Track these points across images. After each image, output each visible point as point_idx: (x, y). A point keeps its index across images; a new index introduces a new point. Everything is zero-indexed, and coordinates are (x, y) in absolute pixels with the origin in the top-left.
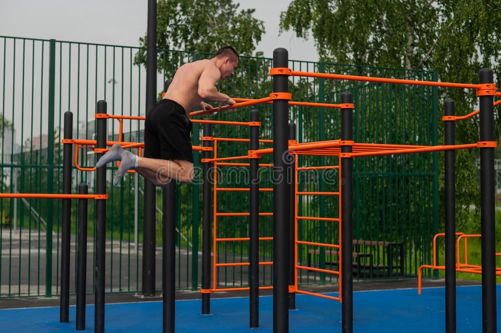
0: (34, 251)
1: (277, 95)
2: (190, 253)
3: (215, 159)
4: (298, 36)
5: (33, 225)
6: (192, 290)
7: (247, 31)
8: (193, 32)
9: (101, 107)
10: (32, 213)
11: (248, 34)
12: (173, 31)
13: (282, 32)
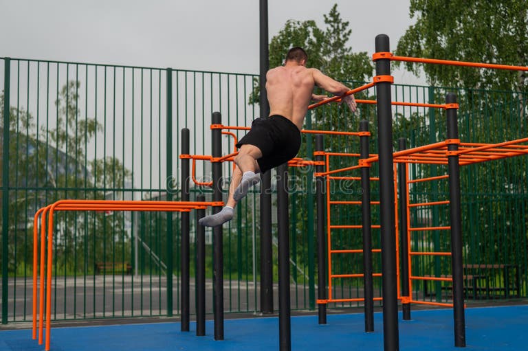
0: (155, 289)
1: (379, 78)
2: (307, 287)
3: (328, 172)
4: (409, 70)
5: (153, 271)
6: (310, 310)
7: (359, 67)
9: (217, 118)
10: (152, 257)
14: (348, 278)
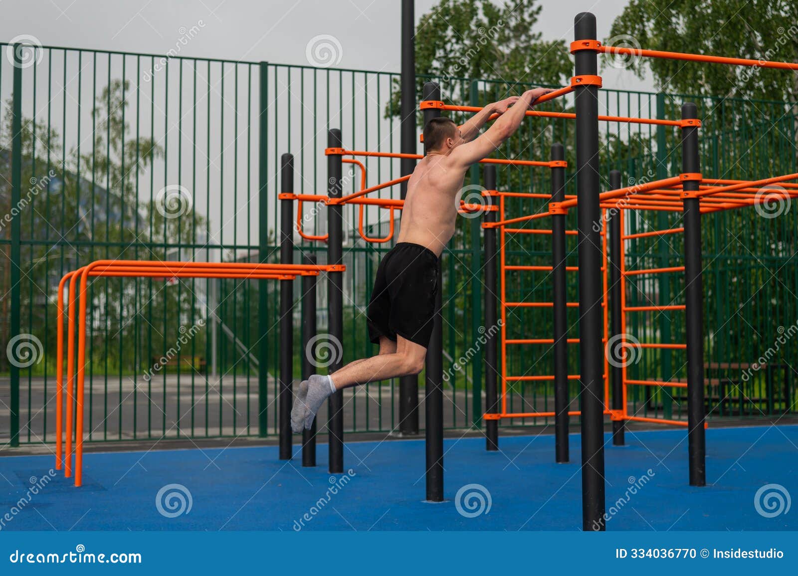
0: (241, 396)
1: (580, 79)
2: (470, 396)
3: (503, 222)
5: (239, 370)
6: (474, 429)
7: (552, 63)
8: (471, 68)
9: (335, 138)
10: (237, 347)
11: (553, 67)
12: (443, 66)
13: (605, 67)
14: (532, 381)
